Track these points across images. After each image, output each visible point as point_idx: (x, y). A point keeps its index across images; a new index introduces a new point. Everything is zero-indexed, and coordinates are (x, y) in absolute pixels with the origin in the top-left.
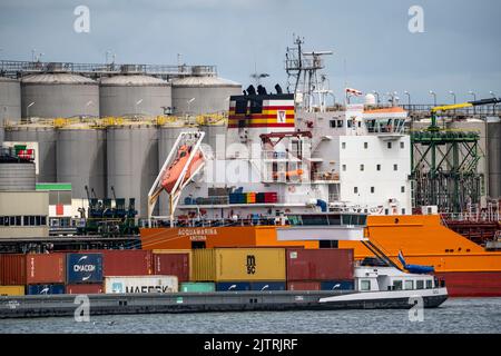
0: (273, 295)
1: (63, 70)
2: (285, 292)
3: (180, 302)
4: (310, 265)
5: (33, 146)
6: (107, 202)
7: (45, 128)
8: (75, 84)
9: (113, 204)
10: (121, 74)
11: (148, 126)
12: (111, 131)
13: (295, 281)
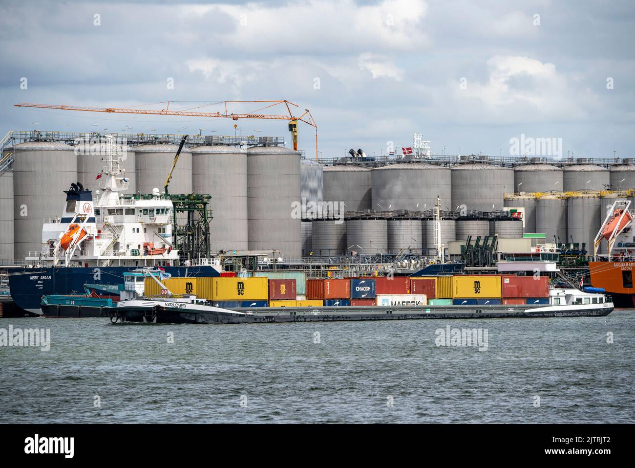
0: (492, 308)
1: (541, 162)
2: (501, 306)
3: (428, 312)
4: (518, 287)
5: (521, 210)
6: (568, 245)
7: (529, 199)
8: (547, 171)
9: (572, 247)
10: (577, 164)
11: (594, 197)
12: (570, 200)
13: (507, 298)
